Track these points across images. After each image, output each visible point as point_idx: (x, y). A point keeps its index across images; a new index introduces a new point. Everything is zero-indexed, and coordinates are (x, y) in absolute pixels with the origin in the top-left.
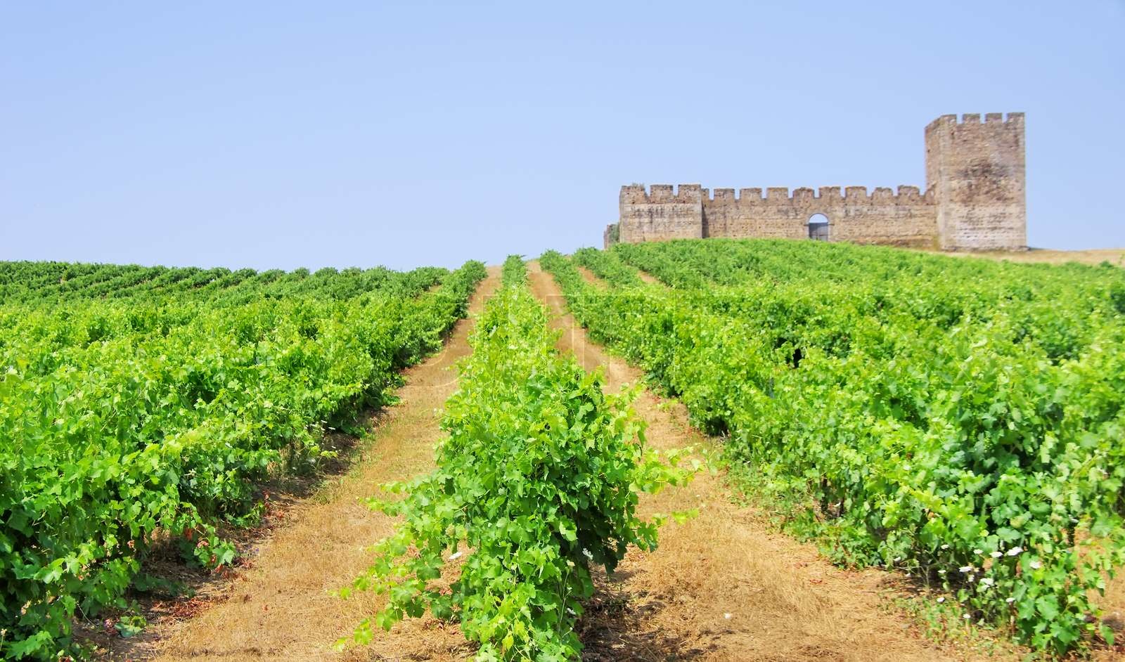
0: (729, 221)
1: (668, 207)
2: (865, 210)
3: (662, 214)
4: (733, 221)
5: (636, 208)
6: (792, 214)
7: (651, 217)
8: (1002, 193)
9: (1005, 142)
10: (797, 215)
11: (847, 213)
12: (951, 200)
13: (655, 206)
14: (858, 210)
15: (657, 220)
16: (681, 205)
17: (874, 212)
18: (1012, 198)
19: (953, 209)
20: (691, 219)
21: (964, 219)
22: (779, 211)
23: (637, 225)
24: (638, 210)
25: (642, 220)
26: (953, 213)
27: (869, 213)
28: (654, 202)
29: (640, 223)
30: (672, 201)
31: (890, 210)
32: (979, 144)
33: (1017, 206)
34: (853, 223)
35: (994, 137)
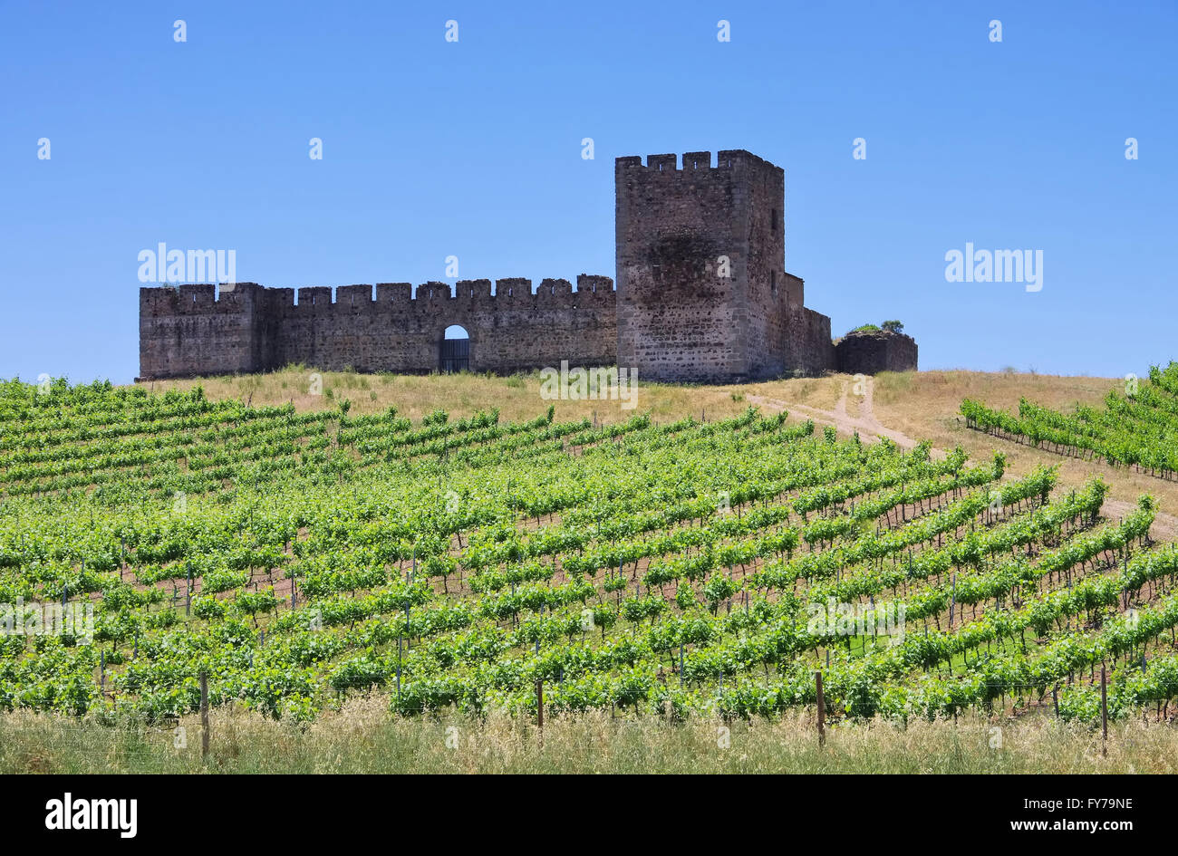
0: (319, 341)
1: (203, 320)
2: (525, 317)
3: (194, 331)
4: (324, 338)
5: (159, 323)
6: (413, 326)
7: (179, 338)
8: (707, 285)
9: (713, 200)
10: (420, 326)
11: (496, 322)
12: (628, 299)
13: (184, 319)
14: (514, 317)
15: (188, 341)
16: (221, 316)
17: (539, 320)
18: (722, 294)
19: (630, 315)
20: (235, 339)
21: (647, 331)
22: (393, 321)
23: (158, 348)
24: (161, 326)
25: (166, 342)
26: (630, 320)
27: (531, 321)
28: (184, 313)
29: (163, 346)
30: (209, 311)
31: (563, 318)
32: (670, 203)
33: (729, 307)
34: (505, 338)
35: (694, 193)
